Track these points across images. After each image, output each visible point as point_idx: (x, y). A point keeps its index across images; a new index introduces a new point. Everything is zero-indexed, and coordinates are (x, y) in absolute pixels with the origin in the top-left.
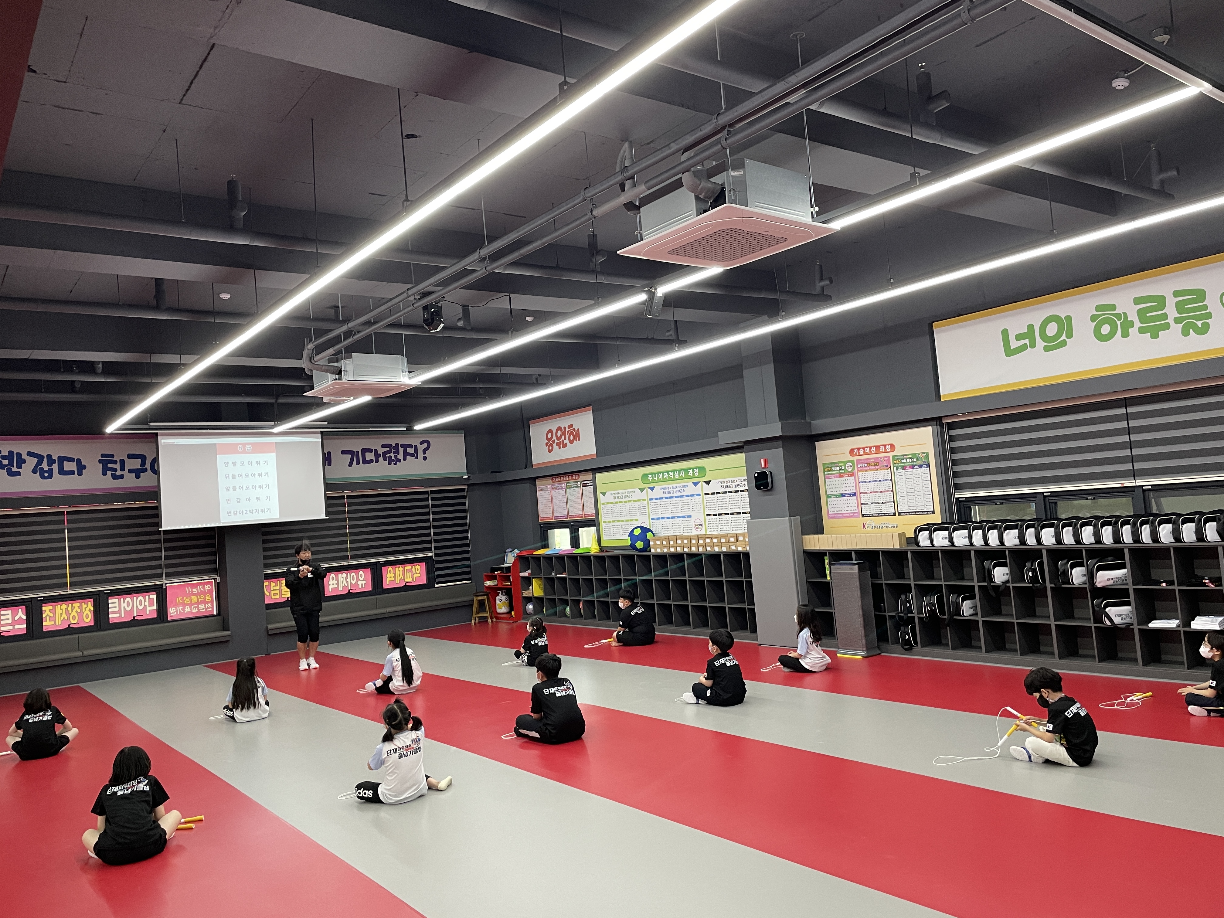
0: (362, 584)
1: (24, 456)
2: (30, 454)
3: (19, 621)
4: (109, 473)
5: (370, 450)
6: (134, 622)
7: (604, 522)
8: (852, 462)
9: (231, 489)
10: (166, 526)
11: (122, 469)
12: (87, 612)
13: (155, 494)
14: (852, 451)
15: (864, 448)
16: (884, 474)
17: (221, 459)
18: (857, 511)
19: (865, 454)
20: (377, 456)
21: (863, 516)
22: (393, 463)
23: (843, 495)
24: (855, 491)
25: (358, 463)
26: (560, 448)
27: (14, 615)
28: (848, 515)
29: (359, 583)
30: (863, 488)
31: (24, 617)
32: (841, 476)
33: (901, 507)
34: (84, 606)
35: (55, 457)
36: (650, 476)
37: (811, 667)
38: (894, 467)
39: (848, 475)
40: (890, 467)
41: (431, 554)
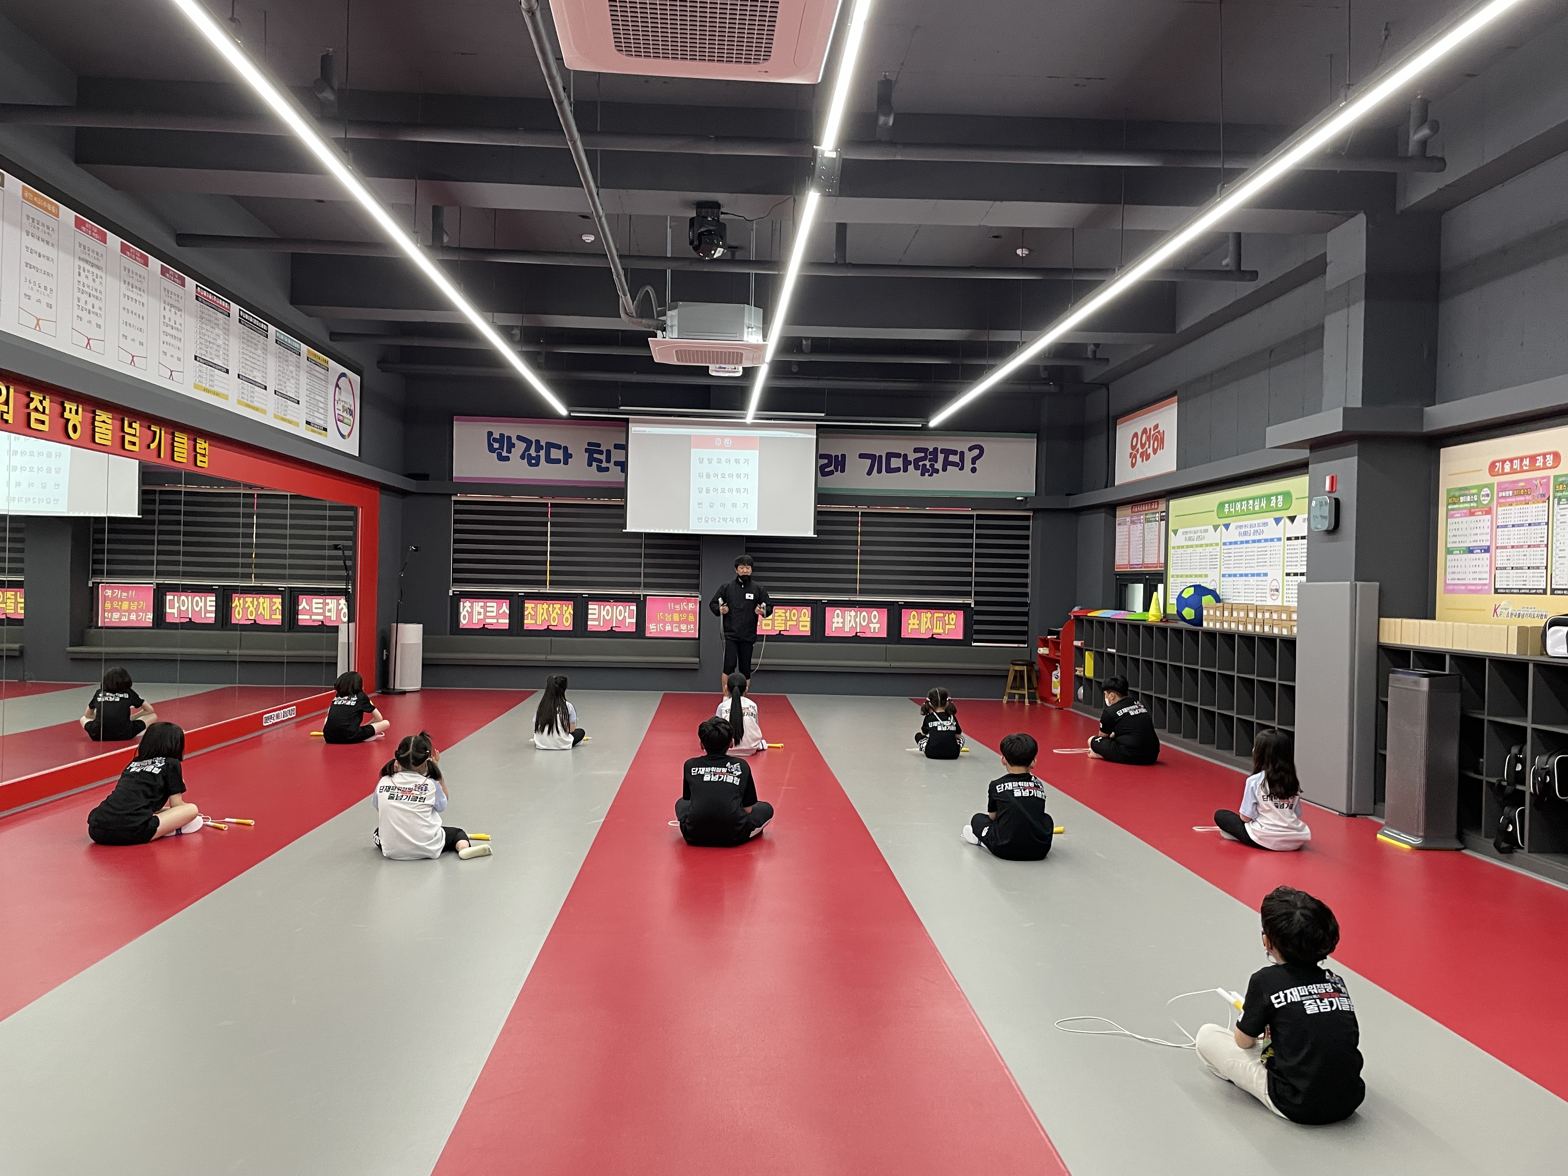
0: (874, 628)
1: (514, 440)
2: (520, 438)
3: (503, 616)
4: (594, 464)
5: (898, 455)
6: (611, 634)
7: (1173, 576)
8: (1490, 486)
9: (704, 491)
10: (631, 527)
11: (608, 461)
12: (567, 615)
13: (621, 491)
14: (1493, 465)
15: (1511, 461)
16: (1536, 511)
17: (696, 453)
18: (1487, 582)
19: (1513, 471)
20: (906, 463)
21: (1496, 591)
22: (927, 474)
23: (1470, 551)
24: (1488, 544)
25: (879, 471)
26: (1143, 461)
27: (499, 607)
28: (1473, 588)
29: (870, 625)
30: (1504, 537)
31: (508, 612)
32: (1472, 514)
33: (1557, 578)
34: (565, 608)
35: (543, 443)
36: (1227, 505)
37: (1260, 839)
38: (1555, 497)
39: (1482, 512)
40: (1549, 499)
41: (971, 601)
